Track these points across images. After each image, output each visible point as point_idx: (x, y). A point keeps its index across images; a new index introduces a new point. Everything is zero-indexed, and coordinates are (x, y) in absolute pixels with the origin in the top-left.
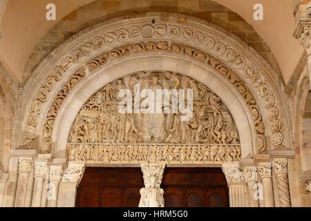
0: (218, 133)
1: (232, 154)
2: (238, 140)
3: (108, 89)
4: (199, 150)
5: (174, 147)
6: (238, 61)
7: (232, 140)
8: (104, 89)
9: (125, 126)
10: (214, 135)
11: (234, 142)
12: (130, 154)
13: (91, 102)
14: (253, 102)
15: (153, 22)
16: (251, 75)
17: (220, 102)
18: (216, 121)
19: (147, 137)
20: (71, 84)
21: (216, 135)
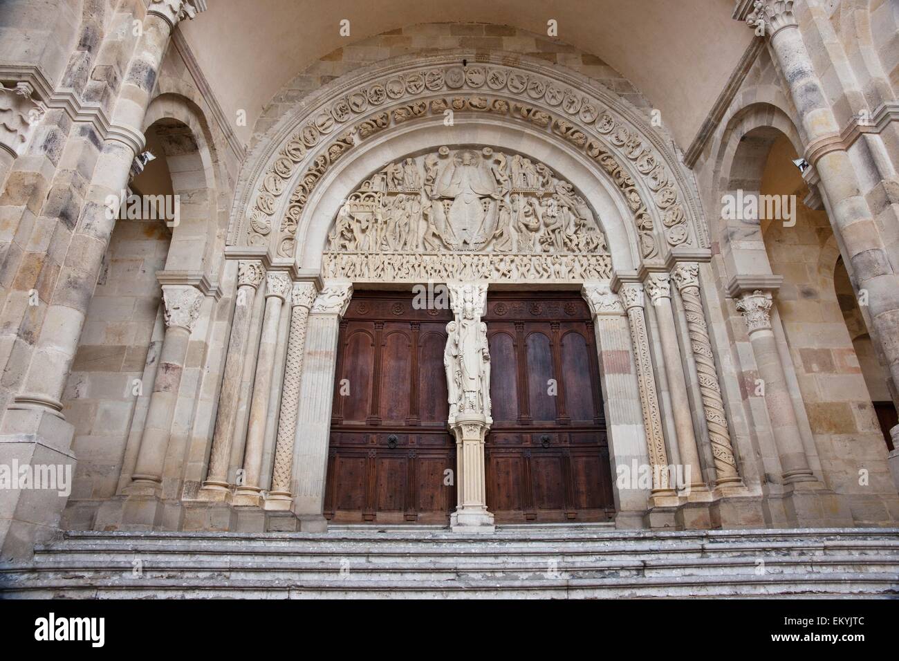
0: (574, 237)
1: (598, 268)
2: (605, 248)
3: (390, 169)
4: (543, 261)
5: (501, 257)
6: (604, 121)
7: (596, 248)
8: (384, 170)
9: (418, 226)
10: (567, 240)
11: (600, 251)
12: (428, 268)
13: (362, 190)
14: (629, 182)
15: (465, 63)
16: (626, 141)
17: (574, 190)
18: (567, 218)
19: (456, 242)
20: (330, 154)
21: (571, 241)
